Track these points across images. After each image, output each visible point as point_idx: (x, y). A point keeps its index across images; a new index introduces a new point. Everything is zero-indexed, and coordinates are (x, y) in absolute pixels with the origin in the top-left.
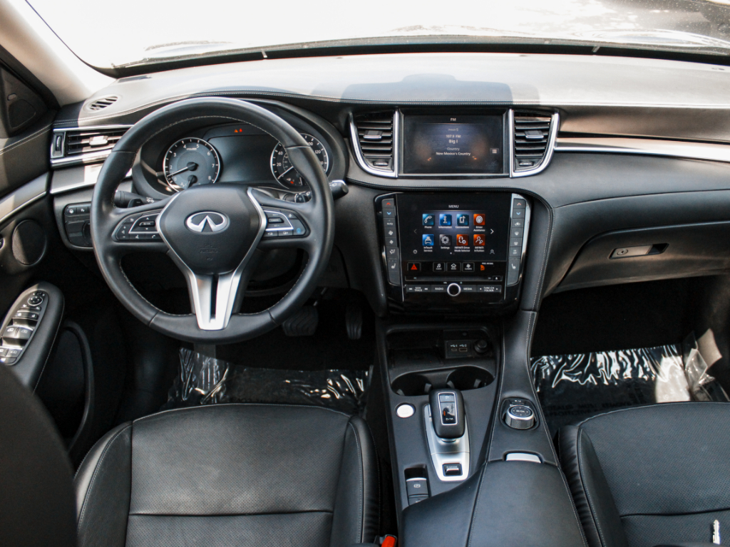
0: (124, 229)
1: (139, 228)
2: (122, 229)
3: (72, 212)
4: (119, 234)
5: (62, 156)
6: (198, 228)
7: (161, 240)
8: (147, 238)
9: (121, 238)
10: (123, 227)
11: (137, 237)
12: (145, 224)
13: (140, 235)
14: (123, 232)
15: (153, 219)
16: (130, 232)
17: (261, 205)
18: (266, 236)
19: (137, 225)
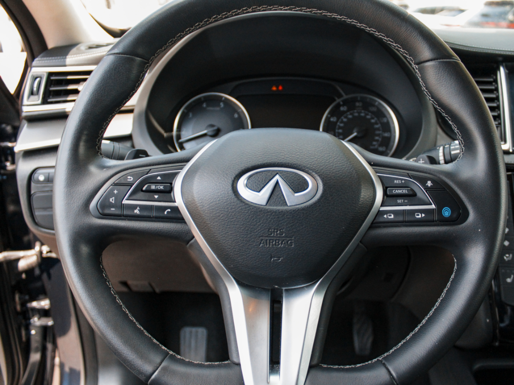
0: (114, 195)
1: (140, 195)
2: (110, 194)
3: (42, 178)
4: (104, 204)
5: (40, 102)
6: (258, 198)
7: (181, 220)
8: (154, 214)
9: (107, 211)
10: (112, 190)
11: (137, 211)
12: (153, 187)
13: (142, 208)
14: (112, 200)
15: (169, 180)
16: (125, 202)
17: (370, 163)
18: (381, 220)
19: (139, 189)
